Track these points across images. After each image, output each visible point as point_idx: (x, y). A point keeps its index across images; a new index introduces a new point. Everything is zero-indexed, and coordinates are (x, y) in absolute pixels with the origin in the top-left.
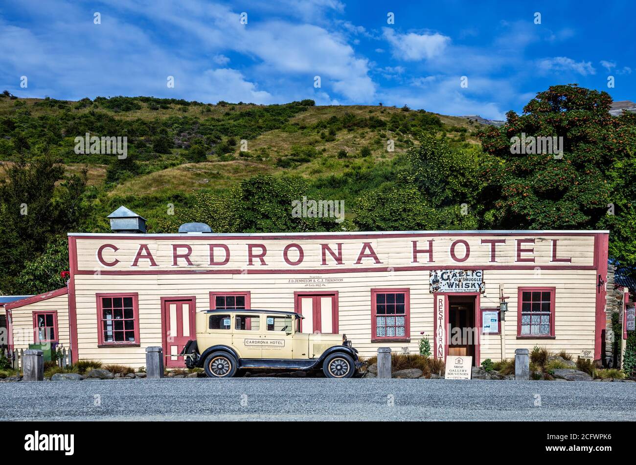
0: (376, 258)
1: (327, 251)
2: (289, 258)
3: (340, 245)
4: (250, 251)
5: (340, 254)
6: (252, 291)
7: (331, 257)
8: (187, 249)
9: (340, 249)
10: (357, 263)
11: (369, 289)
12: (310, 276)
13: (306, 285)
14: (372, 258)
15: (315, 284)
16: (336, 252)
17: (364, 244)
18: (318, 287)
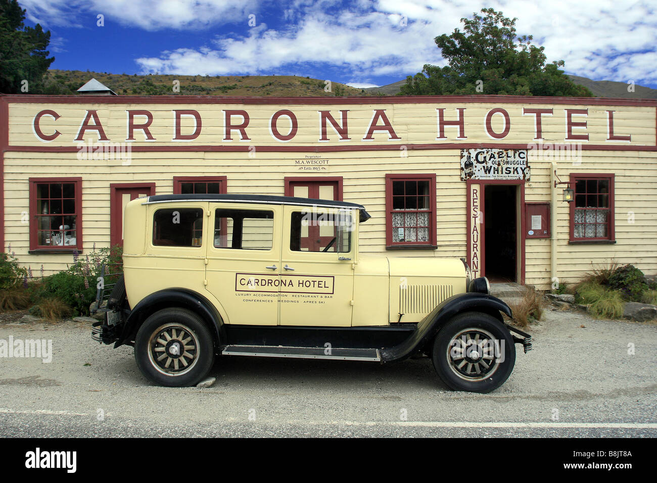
0: (392, 132)
1: (328, 121)
2: (278, 129)
3: (345, 112)
4: (228, 120)
5: (345, 124)
6: (229, 177)
7: (333, 128)
8: (146, 117)
9: (345, 118)
10: (367, 138)
11: (383, 174)
12: (306, 156)
13: (300, 169)
14: (387, 131)
15: (312, 167)
16: (340, 122)
17: (376, 111)
18: (316, 171)
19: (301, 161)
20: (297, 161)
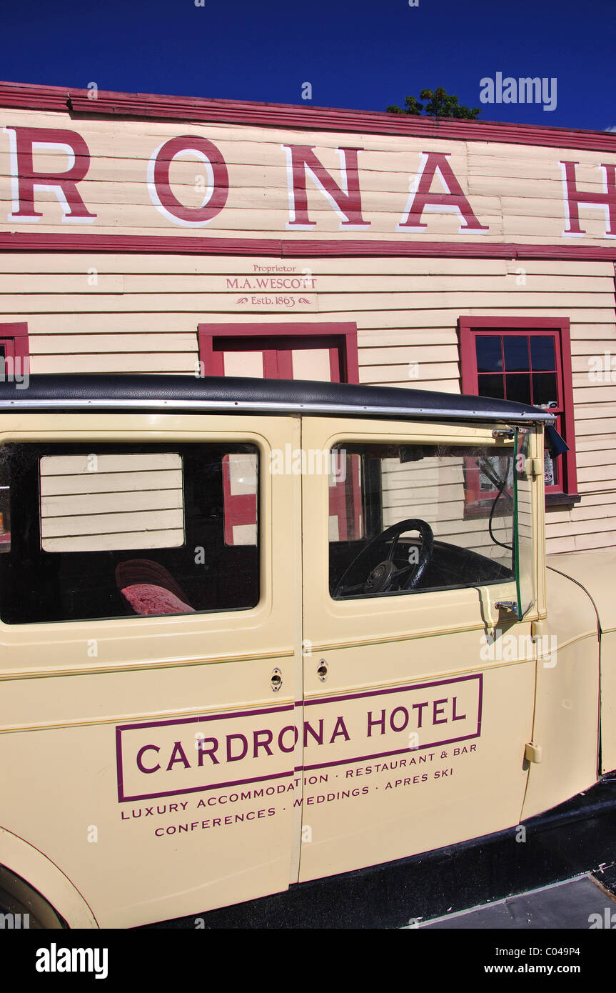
0: (466, 210)
1: (309, 173)
2: (175, 189)
3: (351, 153)
4: (25, 156)
5: (354, 184)
6: (34, 324)
7: (327, 197)
9: (352, 168)
10: (409, 224)
11: (451, 318)
12: (255, 267)
13: (240, 301)
14: (456, 209)
15: (272, 297)
16: (341, 178)
17: (426, 156)
18: (283, 308)
19: (242, 279)
20: (232, 278)
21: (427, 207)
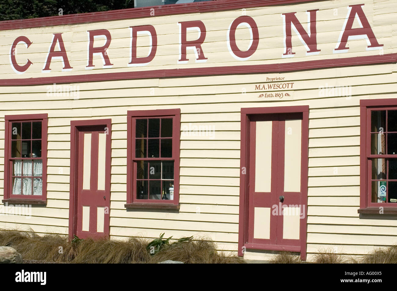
1: (293, 27)
2: (237, 42)
3: (313, 13)
4: (184, 35)
5: (313, 30)
6: (183, 109)
7: (299, 37)
8: (104, 37)
9: (313, 21)
10: (340, 48)
11: (357, 101)
12: (267, 78)
13: (260, 96)
14: (365, 36)
15: (274, 93)
16: (307, 27)
17: (351, 8)
18: (278, 99)
19: (262, 85)
20: (258, 85)
21: (350, 38)
